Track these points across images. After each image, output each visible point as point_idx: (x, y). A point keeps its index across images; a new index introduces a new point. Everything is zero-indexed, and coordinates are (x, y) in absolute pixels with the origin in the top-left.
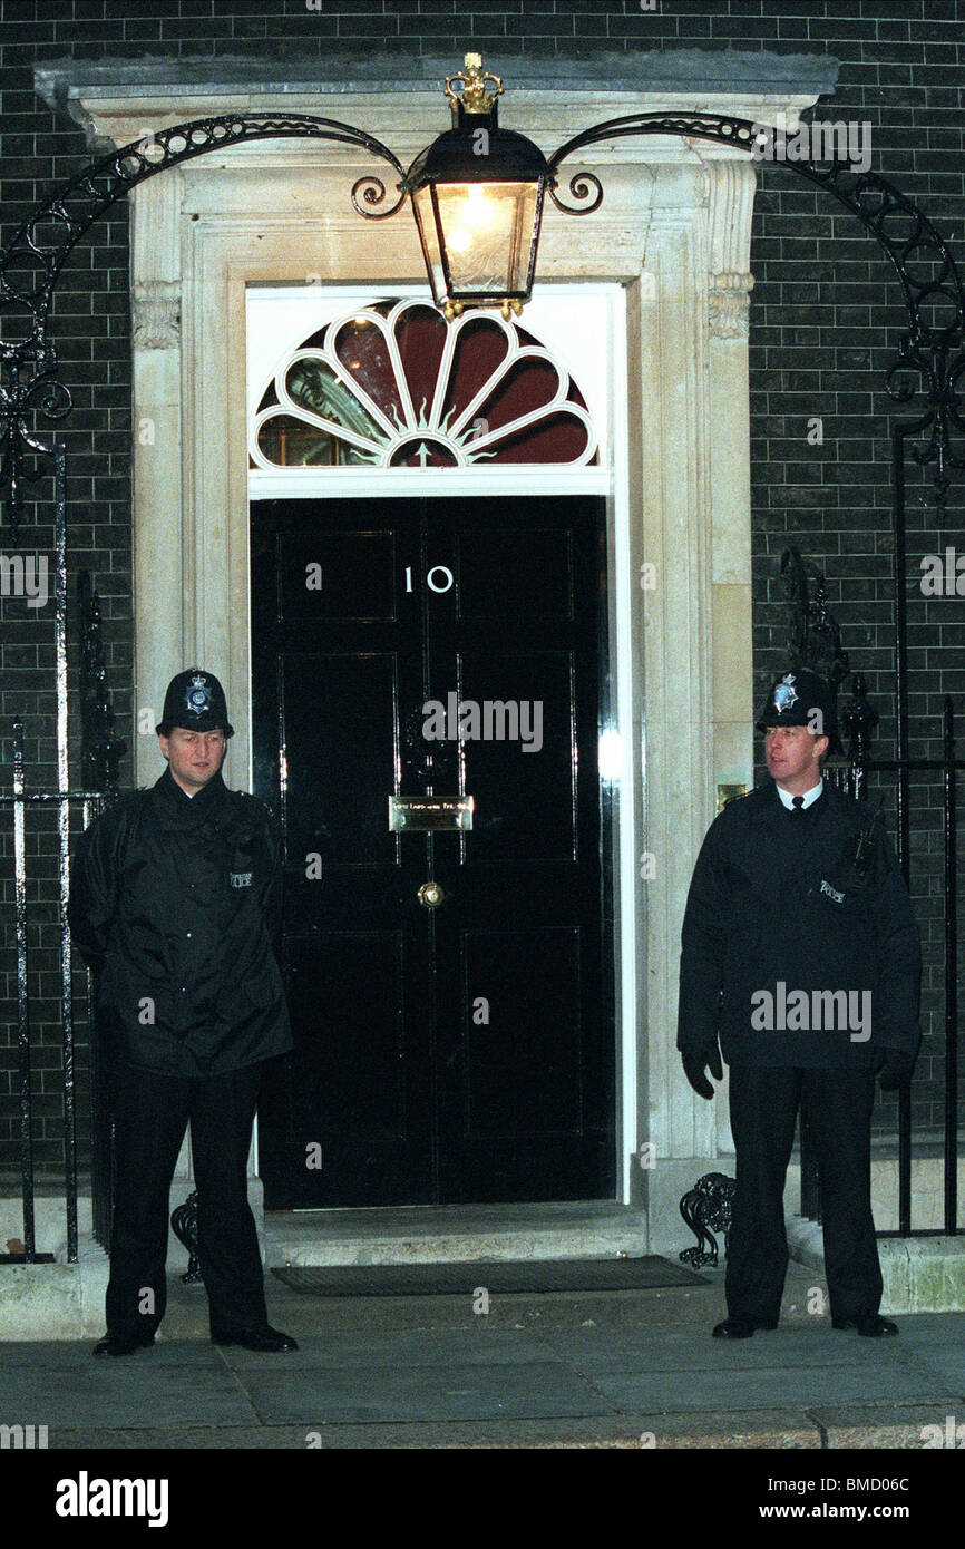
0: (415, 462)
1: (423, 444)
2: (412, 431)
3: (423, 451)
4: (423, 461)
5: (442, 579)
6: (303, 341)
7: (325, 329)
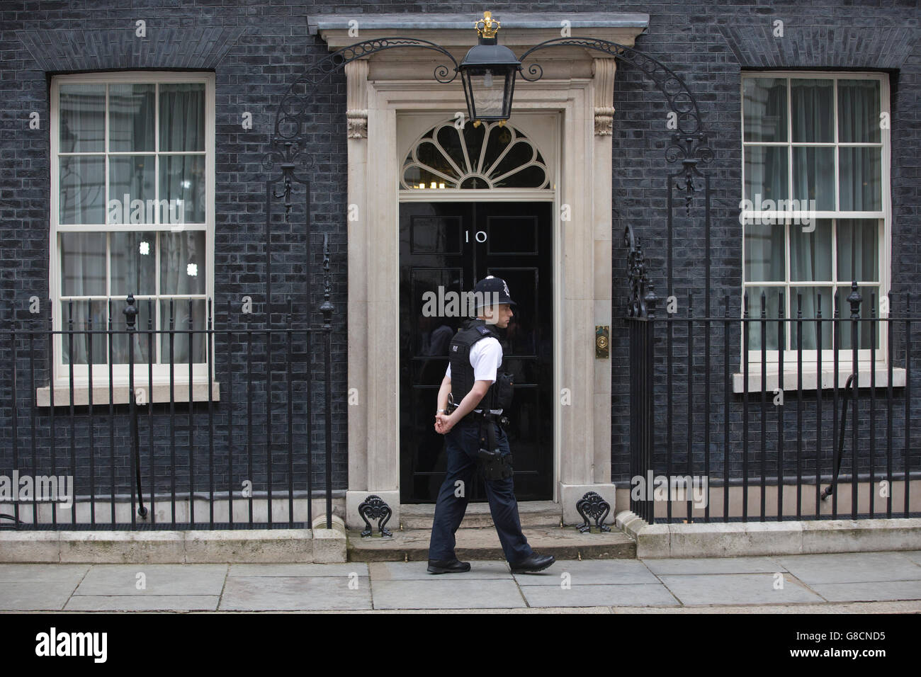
0: (471, 187)
1: (474, 180)
2: (470, 174)
3: (475, 182)
4: (475, 186)
5: (482, 236)
6: (423, 135)
7: (433, 130)
